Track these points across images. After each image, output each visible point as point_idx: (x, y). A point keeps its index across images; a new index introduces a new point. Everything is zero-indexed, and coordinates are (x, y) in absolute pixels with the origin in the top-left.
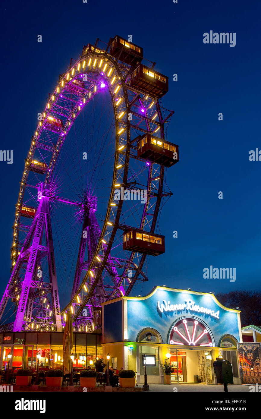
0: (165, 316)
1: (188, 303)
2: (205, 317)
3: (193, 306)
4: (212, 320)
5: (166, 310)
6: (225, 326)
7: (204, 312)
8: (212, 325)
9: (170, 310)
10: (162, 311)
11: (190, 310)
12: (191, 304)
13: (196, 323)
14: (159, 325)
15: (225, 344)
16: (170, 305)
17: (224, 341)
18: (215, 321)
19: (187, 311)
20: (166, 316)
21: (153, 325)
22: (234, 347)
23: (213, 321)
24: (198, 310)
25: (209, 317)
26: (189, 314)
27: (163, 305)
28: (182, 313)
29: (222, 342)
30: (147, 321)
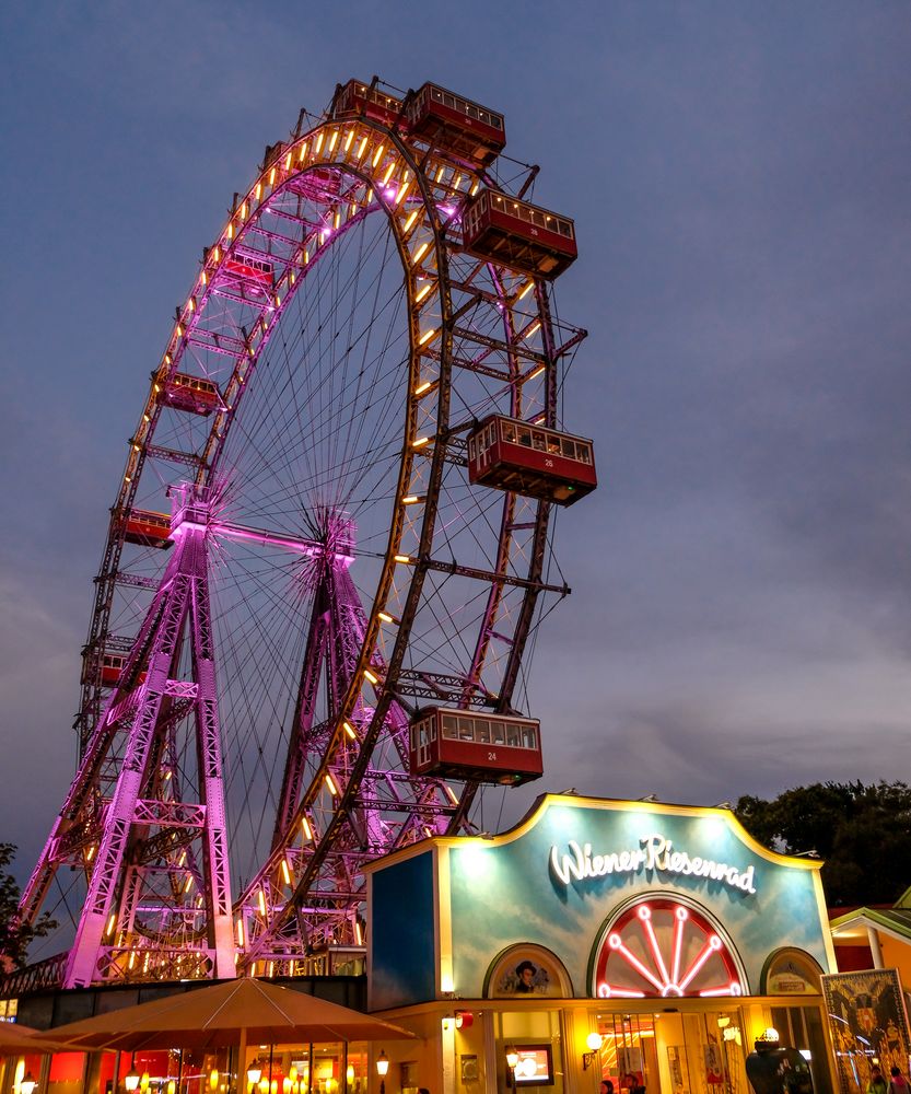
0: (578, 897)
1: (650, 844)
2: (710, 892)
3: (667, 855)
4: (733, 901)
5: (580, 876)
6: (777, 918)
7: (706, 875)
8: (735, 917)
9: (593, 875)
10: (566, 879)
11: (658, 870)
12: (660, 849)
13: (682, 914)
14: (557, 932)
15: (780, 984)
16: (591, 857)
17: (776, 974)
18: (742, 904)
19: (650, 873)
20: (582, 898)
21: (538, 933)
22: (810, 989)
23: (737, 904)
24: (686, 868)
25: (723, 891)
26: (656, 884)
27: (568, 860)
28: (632, 883)
29: (771, 975)
30: (517, 919)
